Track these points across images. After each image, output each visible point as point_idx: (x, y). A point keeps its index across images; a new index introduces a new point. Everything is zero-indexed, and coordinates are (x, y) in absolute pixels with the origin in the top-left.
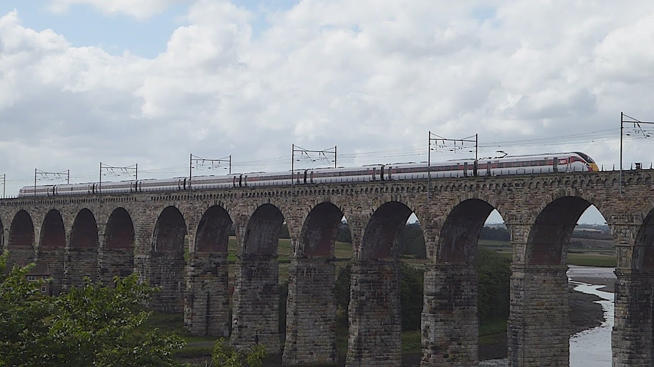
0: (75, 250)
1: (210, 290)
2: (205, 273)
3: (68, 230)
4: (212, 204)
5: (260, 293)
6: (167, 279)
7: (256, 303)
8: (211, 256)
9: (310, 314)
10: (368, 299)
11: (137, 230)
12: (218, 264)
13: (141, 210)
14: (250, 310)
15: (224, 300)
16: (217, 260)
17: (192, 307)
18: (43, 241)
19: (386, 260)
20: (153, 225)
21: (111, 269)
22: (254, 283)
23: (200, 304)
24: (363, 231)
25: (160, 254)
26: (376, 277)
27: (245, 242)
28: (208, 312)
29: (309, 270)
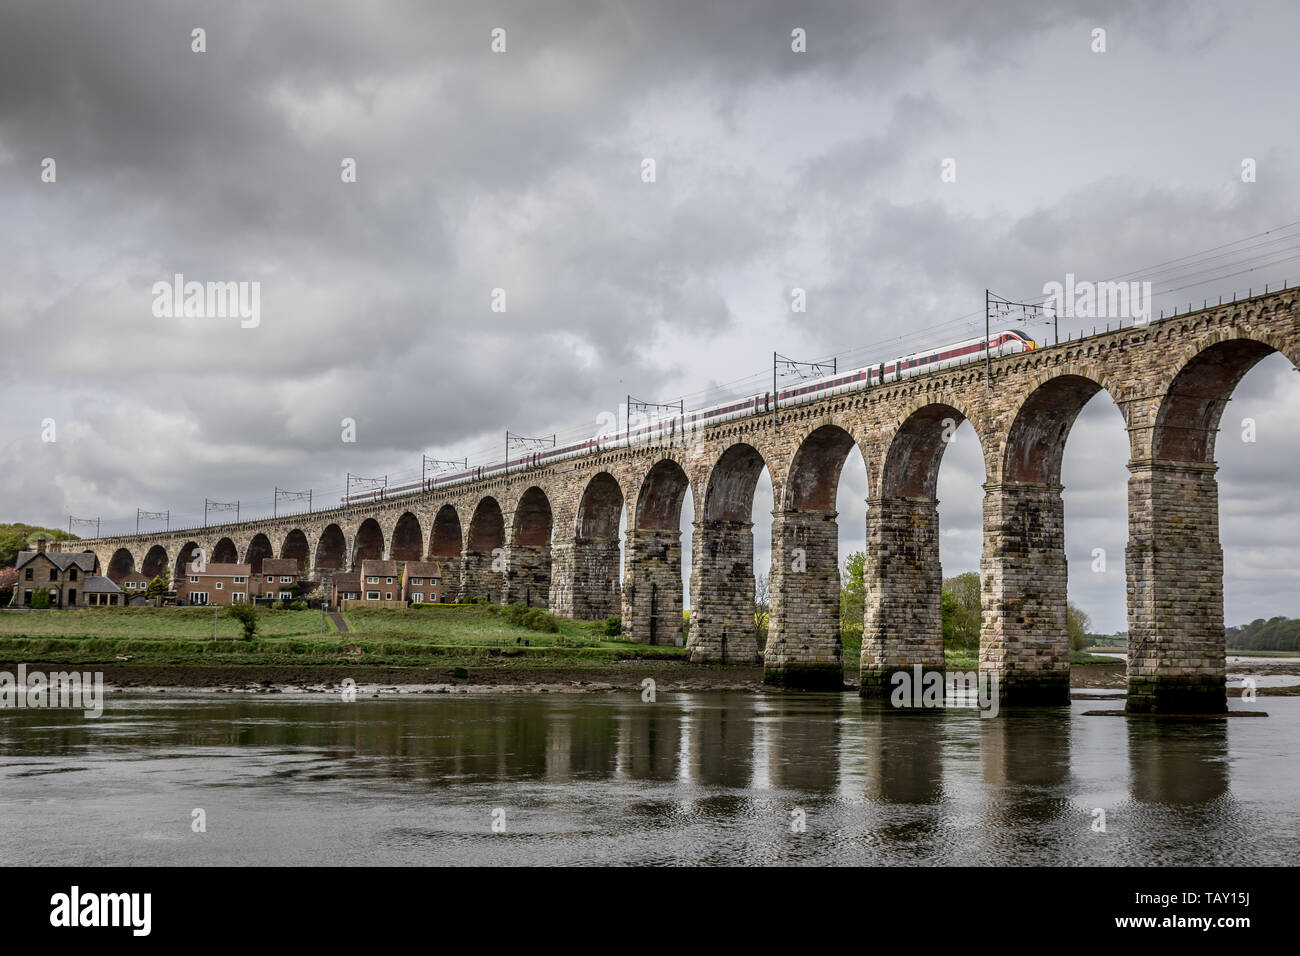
0: (475, 554)
1: (658, 582)
2: (650, 558)
3: (465, 528)
4: (658, 458)
5: (729, 576)
6: (597, 577)
7: (722, 588)
8: (658, 534)
9: (804, 591)
10: (892, 555)
11: (556, 512)
12: (666, 547)
13: (561, 485)
14: (714, 598)
15: (675, 595)
16: (666, 541)
17: (633, 605)
18: (434, 549)
19: (919, 499)
20: (577, 502)
21: (522, 573)
22: (720, 561)
23: (643, 599)
24: (884, 456)
25: (587, 542)
26: (903, 524)
27: (706, 502)
28: (654, 611)
29: (801, 529)
